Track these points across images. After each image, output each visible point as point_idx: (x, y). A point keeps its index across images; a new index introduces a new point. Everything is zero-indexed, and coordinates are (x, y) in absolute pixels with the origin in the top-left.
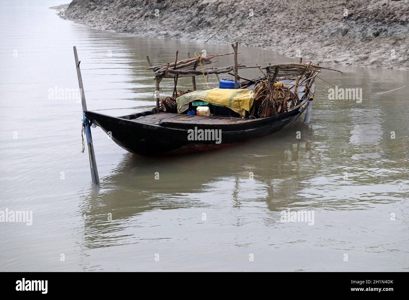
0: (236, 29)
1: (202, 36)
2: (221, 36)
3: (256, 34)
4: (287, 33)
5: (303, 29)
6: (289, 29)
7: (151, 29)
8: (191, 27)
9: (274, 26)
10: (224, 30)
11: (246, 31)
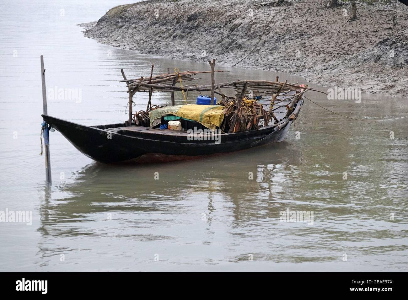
0: (268, 52)
1: (231, 59)
2: (251, 60)
3: (289, 58)
4: (322, 59)
5: (342, 54)
6: (326, 55)
7: (178, 51)
8: (221, 49)
9: (310, 50)
10: (256, 53)
11: (279, 55)
